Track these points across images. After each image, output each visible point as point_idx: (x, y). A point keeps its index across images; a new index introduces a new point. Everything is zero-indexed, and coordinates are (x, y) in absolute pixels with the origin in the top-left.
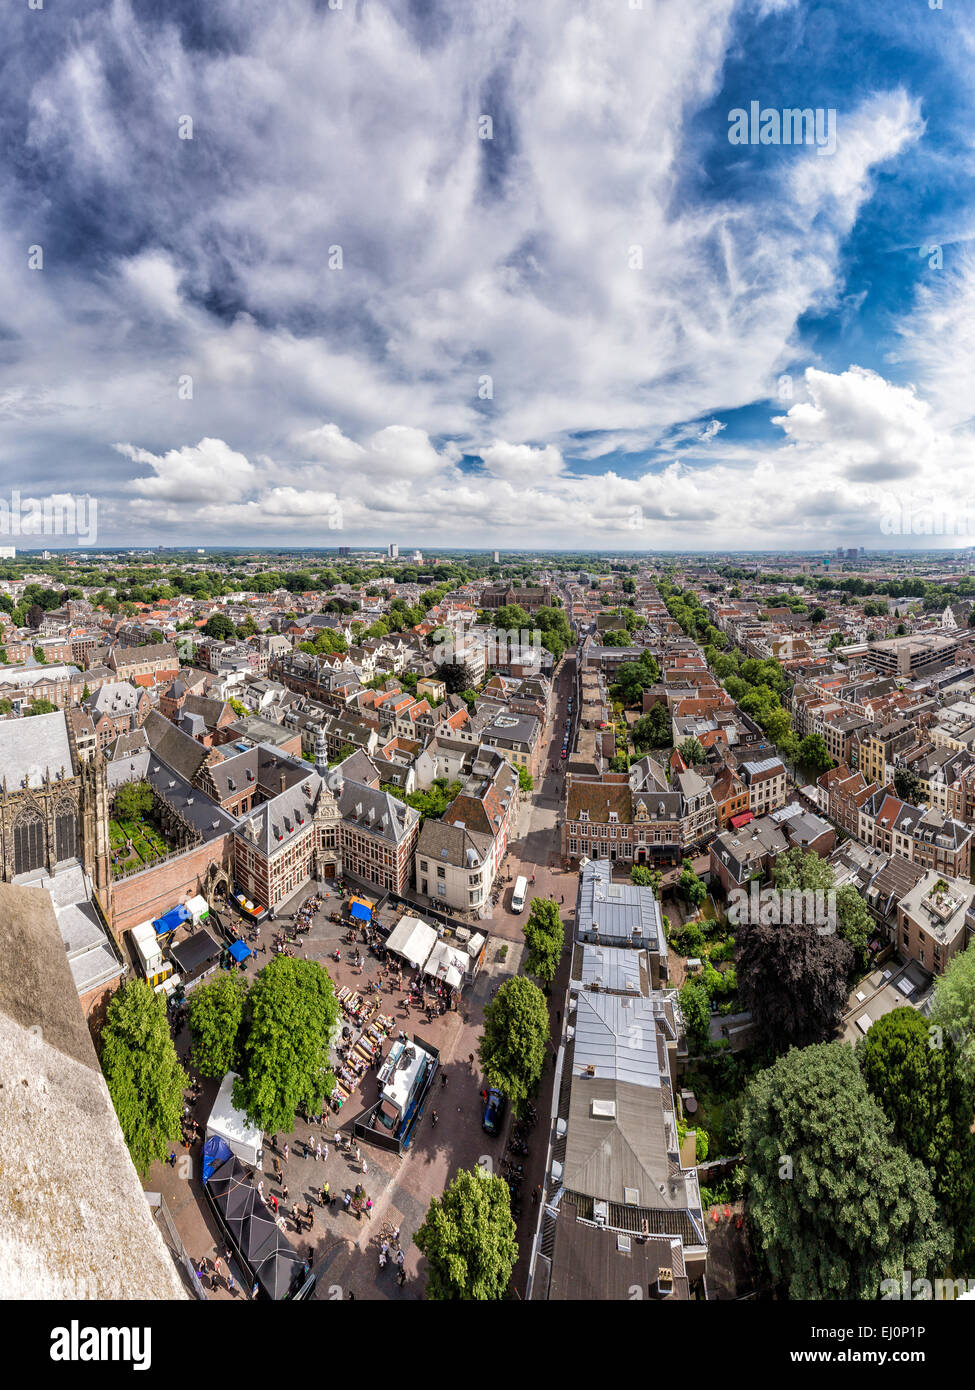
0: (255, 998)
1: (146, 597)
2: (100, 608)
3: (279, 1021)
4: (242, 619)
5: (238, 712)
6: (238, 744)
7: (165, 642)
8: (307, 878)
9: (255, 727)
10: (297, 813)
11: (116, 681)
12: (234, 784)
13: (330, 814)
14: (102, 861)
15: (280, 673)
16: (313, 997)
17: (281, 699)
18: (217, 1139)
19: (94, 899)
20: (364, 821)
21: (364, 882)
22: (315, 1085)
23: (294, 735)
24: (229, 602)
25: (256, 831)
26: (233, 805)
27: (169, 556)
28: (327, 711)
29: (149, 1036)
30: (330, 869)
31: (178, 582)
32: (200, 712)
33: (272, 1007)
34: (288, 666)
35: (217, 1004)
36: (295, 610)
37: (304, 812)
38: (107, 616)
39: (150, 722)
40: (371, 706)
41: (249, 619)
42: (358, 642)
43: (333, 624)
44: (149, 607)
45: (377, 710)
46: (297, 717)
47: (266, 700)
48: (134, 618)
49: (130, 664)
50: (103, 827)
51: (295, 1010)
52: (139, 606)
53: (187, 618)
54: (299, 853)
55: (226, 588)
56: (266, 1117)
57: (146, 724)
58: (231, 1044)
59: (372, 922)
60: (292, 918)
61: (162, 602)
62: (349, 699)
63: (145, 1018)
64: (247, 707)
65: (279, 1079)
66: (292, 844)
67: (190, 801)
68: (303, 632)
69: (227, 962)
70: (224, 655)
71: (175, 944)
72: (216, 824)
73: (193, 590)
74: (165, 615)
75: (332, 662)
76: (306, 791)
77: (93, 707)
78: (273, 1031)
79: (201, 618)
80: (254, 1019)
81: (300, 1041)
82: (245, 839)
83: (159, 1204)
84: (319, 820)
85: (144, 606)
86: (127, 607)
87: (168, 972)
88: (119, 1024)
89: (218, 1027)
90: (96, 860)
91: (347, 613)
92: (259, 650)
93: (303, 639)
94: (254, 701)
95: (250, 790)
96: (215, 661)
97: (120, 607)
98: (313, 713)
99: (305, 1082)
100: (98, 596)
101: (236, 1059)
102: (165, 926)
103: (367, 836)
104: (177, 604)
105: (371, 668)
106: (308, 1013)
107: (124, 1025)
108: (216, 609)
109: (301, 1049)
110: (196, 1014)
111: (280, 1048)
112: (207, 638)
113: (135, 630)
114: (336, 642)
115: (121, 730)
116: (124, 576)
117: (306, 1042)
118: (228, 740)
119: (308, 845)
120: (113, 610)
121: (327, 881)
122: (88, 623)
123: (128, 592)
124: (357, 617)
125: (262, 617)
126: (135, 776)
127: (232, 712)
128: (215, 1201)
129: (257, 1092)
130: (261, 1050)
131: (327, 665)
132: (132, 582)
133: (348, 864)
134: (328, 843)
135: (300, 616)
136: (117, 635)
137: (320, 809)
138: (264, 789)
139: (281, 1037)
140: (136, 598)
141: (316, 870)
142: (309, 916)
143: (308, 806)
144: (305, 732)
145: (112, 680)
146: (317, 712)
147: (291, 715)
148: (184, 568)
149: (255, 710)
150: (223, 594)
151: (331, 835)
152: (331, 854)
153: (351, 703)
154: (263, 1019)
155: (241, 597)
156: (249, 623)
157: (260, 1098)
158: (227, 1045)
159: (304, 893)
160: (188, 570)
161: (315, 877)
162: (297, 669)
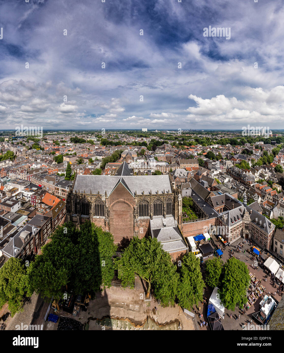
0: (226, 268)
1: (188, 144)
2: (174, 147)
3: (233, 277)
4: (217, 154)
5: (218, 183)
6: (218, 192)
7: (194, 158)
8: (240, 237)
9: (223, 188)
10: (238, 216)
11: (180, 168)
12: (218, 204)
13: (247, 219)
14: (180, 217)
15: (230, 173)
16: (243, 273)
17: (231, 181)
18: (212, 305)
19: (178, 227)
20: (258, 224)
21: (257, 243)
22: (242, 299)
23: (236, 193)
24: (213, 148)
25: (226, 218)
26: (218, 209)
27: (194, 132)
28: (245, 187)
29: (195, 269)
30: (247, 236)
31: (197, 140)
32: (207, 181)
33: (231, 272)
34: (233, 171)
35: (214, 266)
36: (233, 152)
37: (240, 216)
38: (176, 149)
39: (191, 181)
40: (259, 188)
41: (219, 154)
42: (253, 166)
43: (245, 158)
44: (189, 147)
45: (260, 190)
46: (236, 187)
47: (226, 180)
48: (185, 151)
49: (184, 164)
50: (180, 208)
51: (238, 275)
52: (186, 147)
53: (200, 152)
54: (238, 228)
55: (212, 143)
56: (227, 304)
57: (190, 181)
58: (218, 279)
59: (260, 256)
60: (235, 247)
61: (193, 146)
62: (252, 185)
63: (194, 264)
64: (220, 182)
65: (232, 294)
66: (236, 225)
67: (205, 205)
68: (236, 160)
69: (216, 254)
70: (212, 165)
71: (200, 245)
72: (213, 214)
73: (202, 143)
74: (194, 150)
75: (246, 172)
76: (240, 210)
77: (174, 174)
78: (231, 279)
79: (205, 152)
80: (225, 274)
81: (239, 285)
82: (222, 220)
83: (194, 317)
84: (244, 220)
85: (187, 147)
86: (182, 147)
87: (198, 252)
88: (186, 263)
89: (214, 273)
90: (178, 216)
91: (250, 155)
92: (223, 165)
93: (236, 163)
94: (222, 180)
95: (223, 206)
96: (210, 166)
97: (180, 147)
98: (241, 187)
99: (239, 298)
100: (173, 143)
101: (219, 284)
102: (197, 239)
103: (259, 229)
104: (197, 147)
105: (258, 177)
106: (241, 277)
107: (188, 264)
108: (209, 149)
109: (239, 287)
110: (208, 267)
111: (233, 285)
112: (207, 159)
113: (185, 154)
114: (247, 165)
115: (182, 182)
116: (180, 138)
117: (241, 286)
118: (215, 190)
119: (241, 227)
120: (178, 147)
121: (246, 239)
122: (170, 151)
123: (182, 142)
124: (253, 157)
125: (223, 153)
126: (187, 195)
127: (216, 182)
128: (210, 323)
129: (225, 296)
130: (227, 284)
131: (244, 173)
132: (183, 140)
133: (252, 236)
134: (247, 228)
135: (235, 154)
136: (179, 155)
137: (245, 217)
138: (227, 207)
139: (233, 282)
140: (184, 144)
141: (242, 235)
142: (241, 248)
143: (241, 215)
144: (239, 192)
145: (179, 168)
146: (242, 187)
147: (234, 186)
148: (198, 136)
149: (223, 183)
150: (211, 145)
151: (247, 225)
152: (248, 231)
153: (252, 186)
154: (228, 274)
155: (216, 146)
156: (219, 155)
157: (226, 298)
158: (216, 279)
159: (239, 241)
160: (200, 137)
161: (242, 237)
162: (235, 173)
